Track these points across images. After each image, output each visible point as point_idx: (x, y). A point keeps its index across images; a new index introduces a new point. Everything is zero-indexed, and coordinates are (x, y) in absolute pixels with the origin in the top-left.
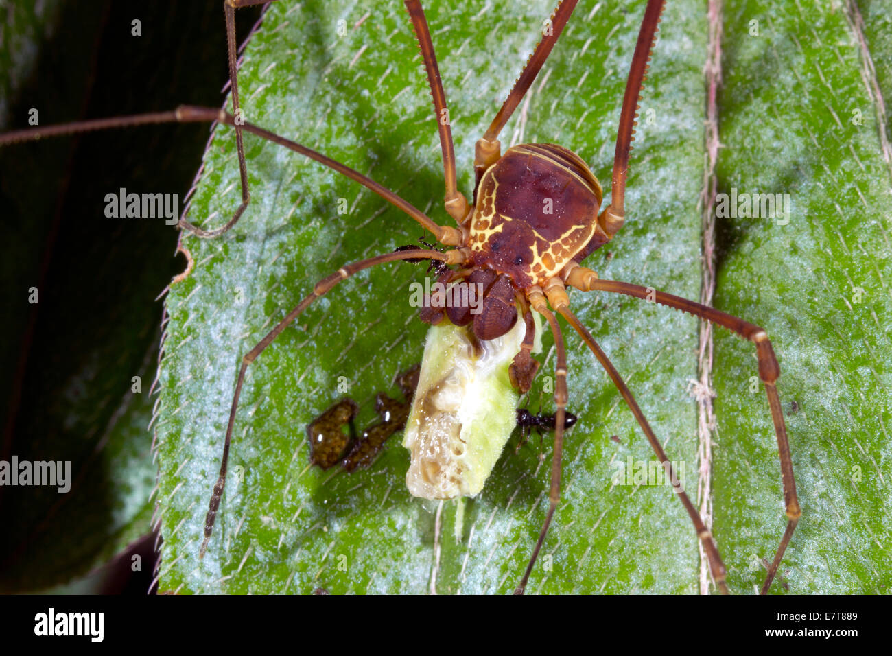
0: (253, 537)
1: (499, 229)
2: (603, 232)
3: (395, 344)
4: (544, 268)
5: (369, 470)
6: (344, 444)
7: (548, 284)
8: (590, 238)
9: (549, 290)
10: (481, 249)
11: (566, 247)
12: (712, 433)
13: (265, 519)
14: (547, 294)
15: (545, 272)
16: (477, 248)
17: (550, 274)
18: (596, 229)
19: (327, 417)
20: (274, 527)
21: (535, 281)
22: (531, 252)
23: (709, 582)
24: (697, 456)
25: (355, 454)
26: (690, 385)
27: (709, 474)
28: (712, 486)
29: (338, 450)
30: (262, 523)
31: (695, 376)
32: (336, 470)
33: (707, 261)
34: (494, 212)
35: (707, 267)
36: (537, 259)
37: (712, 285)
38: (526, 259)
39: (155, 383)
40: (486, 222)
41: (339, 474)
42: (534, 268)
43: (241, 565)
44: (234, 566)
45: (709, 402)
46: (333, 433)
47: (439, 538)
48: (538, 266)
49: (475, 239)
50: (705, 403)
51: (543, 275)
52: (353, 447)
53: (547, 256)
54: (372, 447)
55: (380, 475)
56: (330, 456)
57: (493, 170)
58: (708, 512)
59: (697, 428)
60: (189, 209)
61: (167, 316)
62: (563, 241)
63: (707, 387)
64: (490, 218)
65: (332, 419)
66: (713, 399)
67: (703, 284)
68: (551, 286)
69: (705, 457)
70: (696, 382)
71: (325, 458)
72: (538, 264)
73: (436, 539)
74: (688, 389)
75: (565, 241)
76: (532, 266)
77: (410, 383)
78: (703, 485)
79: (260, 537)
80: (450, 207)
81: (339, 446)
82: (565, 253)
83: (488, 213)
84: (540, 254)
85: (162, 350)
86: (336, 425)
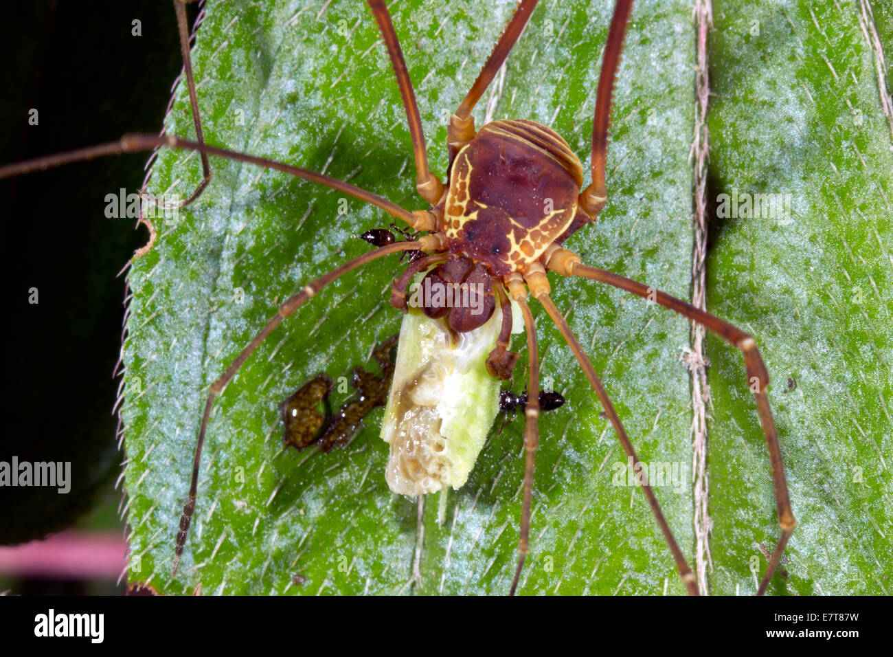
0: (227, 523)
1: (474, 216)
2: (584, 213)
3: (370, 315)
4: (522, 255)
5: (347, 450)
6: (319, 422)
7: (527, 270)
8: (570, 221)
9: (529, 276)
10: (456, 236)
11: (545, 233)
12: (706, 404)
13: (239, 504)
14: (527, 280)
15: (523, 260)
16: (452, 235)
17: (529, 260)
18: (578, 211)
19: (301, 395)
20: (248, 512)
21: (514, 268)
22: (508, 241)
23: (706, 563)
24: (691, 429)
25: (331, 433)
26: (682, 354)
27: (704, 447)
28: (707, 462)
29: (313, 429)
30: (235, 508)
31: (688, 344)
32: (312, 450)
33: (698, 219)
34: (468, 198)
35: (699, 226)
36: (515, 247)
37: (705, 243)
38: (504, 247)
39: (118, 364)
40: (461, 208)
41: (315, 455)
42: (512, 256)
43: (215, 552)
44: (206, 554)
45: (703, 372)
46: (307, 412)
47: (423, 517)
48: (516, 254)
49: (449, 224)
50: (699, 372)
51: (522, 262)
52: (330, 426)
53: (526, 243)
54: (349, 425)
55: (359, 453)
56: (305, 435)
57: (466, 151)
58: (704, 489)
59: (691, 398)
60: (150, 177)
61: (130, 292)
62: (541, 227)
63: (701, 356)
64: (464, 204)
65: (306, 397)
66: (707, 368)
67: (695, 245)
68: (531, 272)
69: (700, 431)
70: (689, 351)
71: (299, 439)
72: (516, 252)
73: (419, 518)
74: (681, 358)
75: (545, 228)
76: (509, 254)
77: (388, 356)
78: (698, 461)
79: (233, 522)
80: (422, 190)
81: (314, 425)
82: (544, 239)
83: (462, 198)
84: (517, 242)
85: (126, 328)
86: (310, 403)
